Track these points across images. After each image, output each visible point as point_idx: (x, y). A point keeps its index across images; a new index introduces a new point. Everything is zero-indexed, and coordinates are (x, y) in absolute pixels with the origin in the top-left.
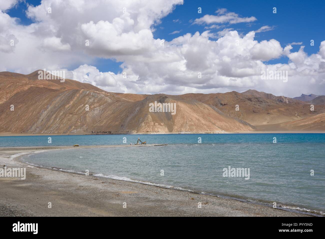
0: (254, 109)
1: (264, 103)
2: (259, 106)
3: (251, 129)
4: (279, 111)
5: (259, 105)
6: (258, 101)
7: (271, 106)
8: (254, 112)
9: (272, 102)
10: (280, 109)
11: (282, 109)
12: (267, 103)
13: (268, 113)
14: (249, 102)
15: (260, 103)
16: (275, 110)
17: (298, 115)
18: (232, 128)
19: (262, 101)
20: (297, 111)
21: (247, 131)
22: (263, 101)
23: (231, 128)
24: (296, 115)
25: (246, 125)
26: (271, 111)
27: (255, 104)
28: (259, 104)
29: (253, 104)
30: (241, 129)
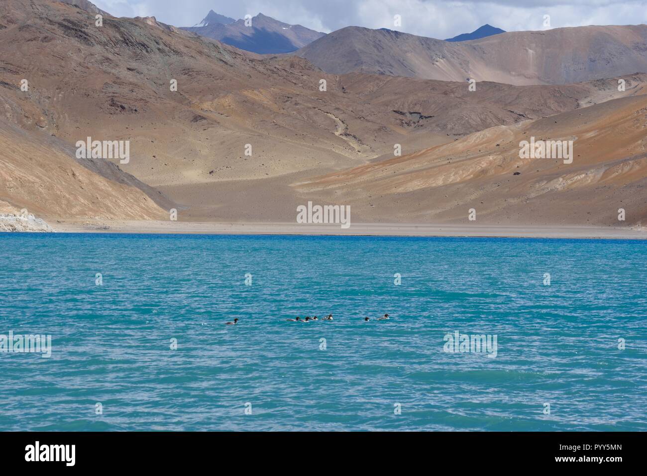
0: (116, 88)
1: (157, 57)
2: (129, 69)
3: (155, 206)
4: (250, 108)
5: (134, 65)
6: (126, 41)
7: (198, 73)
8: (117, 106)
9: (200, 53)
10: (248, 94)
11: (262, 97)
12: (174, 58)
13: (197, 118)
14: (75, 42)
15: (137, 57)
16: (227, 101)
17: (347, 135)
18: (64, 202)
19: (143, 45)
20: (338, 109)
21: (142, 217)
22: (152, 45)
23: (57, 199)
24: (337, 134)
25: (123, 182)
26: (206, 105)
27: (107, 59)
28: (130, 57)
29: (98, 57)
30: (109, 210)
